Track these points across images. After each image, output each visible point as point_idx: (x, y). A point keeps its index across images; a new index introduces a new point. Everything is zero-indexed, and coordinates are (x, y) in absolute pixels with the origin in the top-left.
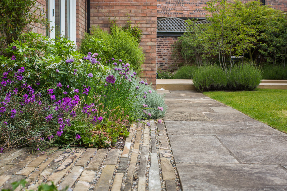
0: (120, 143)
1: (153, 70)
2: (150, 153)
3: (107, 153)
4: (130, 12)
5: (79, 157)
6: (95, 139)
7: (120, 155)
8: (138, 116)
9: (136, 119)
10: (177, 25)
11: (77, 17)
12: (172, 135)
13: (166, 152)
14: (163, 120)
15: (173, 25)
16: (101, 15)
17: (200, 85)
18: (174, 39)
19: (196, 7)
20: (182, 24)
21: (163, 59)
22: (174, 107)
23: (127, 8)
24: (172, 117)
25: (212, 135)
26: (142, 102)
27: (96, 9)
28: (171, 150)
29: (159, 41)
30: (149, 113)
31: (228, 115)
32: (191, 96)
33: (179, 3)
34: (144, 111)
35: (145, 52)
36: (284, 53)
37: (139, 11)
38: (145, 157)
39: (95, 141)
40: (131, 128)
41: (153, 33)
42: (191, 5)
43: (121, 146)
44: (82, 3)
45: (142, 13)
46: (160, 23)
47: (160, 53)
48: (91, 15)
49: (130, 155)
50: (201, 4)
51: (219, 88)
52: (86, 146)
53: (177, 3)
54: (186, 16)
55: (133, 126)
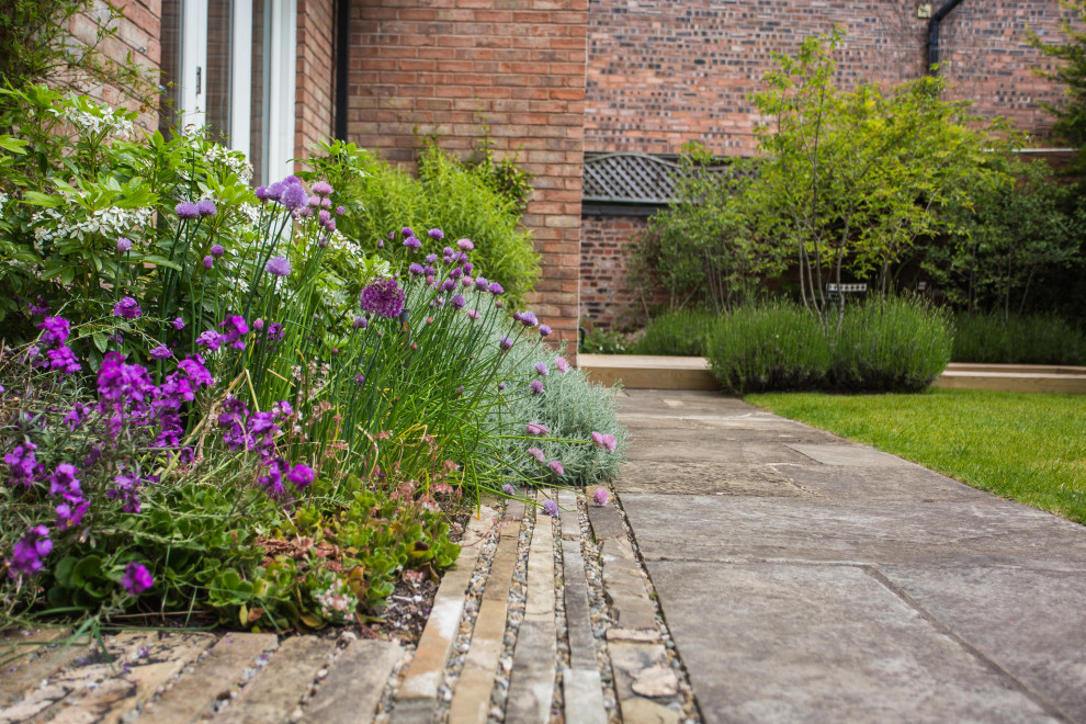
0: (408, 599)
1: (566, 316)
2: (559, 669)
3: (325, 667)
4: (491, 109)
5: (149, 695)
6: (273, 579)
7: (394, 682)
8: (507, 472)
9: (498, 485)
10: (648, 180)
11: (299, 116)
12: (663, 559)
13: (648, 664)
14: (612, 490)
15: (633, 179)
16: (389, 117)
17: (735, 371)
18: (635, 226)
19: (710, 122)
20: (663, 174)
21: (601, 291)
22: (651, 442)
23: (479, 94)
24: (647, 480)
25: (851, 562)
26: (526, 412)
27: (371, 94)
28: (674, 648)
29: (588, 232)
30: (552, 462)
31: (879, 475)
32: (705, 406)
33: (653, 107)
34: (534, 450)
35: (541, 252)
36: (1005, 275)
37: (523, 105)
38: (532, 693)
39: (273, 592)
40: (472, 525)
41: (568, 185)
42: (692, 113)
43: (415, 616)
44: (320, 69)
45: (533, 114)
46: (592, 172)
47: (590, 271)
48: (350, 116)
49: (450, 680)
50: (725, 110)
51: (800, 380)
52: (221, 621)
53: (647, 107)
54: (677, 151)
55: (484, 516)
